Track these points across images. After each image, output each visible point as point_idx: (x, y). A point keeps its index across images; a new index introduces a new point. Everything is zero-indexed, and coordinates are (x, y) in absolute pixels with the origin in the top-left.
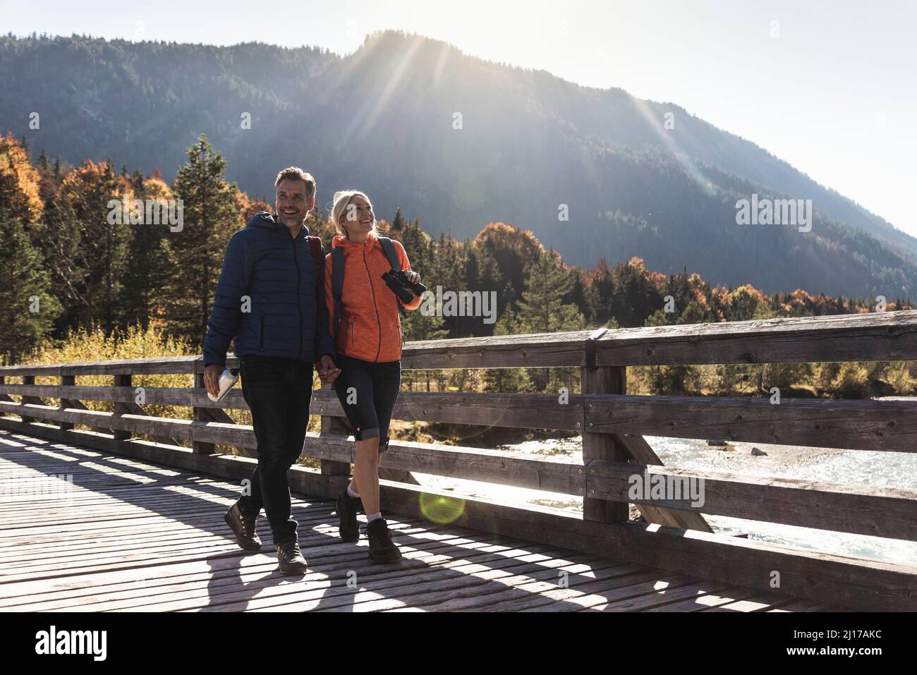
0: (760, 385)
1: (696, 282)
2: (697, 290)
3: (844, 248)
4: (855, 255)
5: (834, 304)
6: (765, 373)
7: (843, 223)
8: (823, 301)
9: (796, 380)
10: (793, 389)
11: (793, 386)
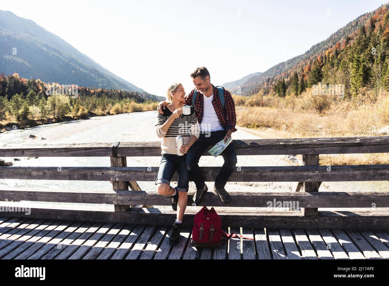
0: (54, 116)
1: (39, 82)
2: (39, 84)
3: (88, 72)
4: (92, 74)
5: (84, 89)
6: (56, 112)
7: (88, 65)
8: (81, 88)
9: (66, 114)
10: (66, 117)
11: (65, 115)
